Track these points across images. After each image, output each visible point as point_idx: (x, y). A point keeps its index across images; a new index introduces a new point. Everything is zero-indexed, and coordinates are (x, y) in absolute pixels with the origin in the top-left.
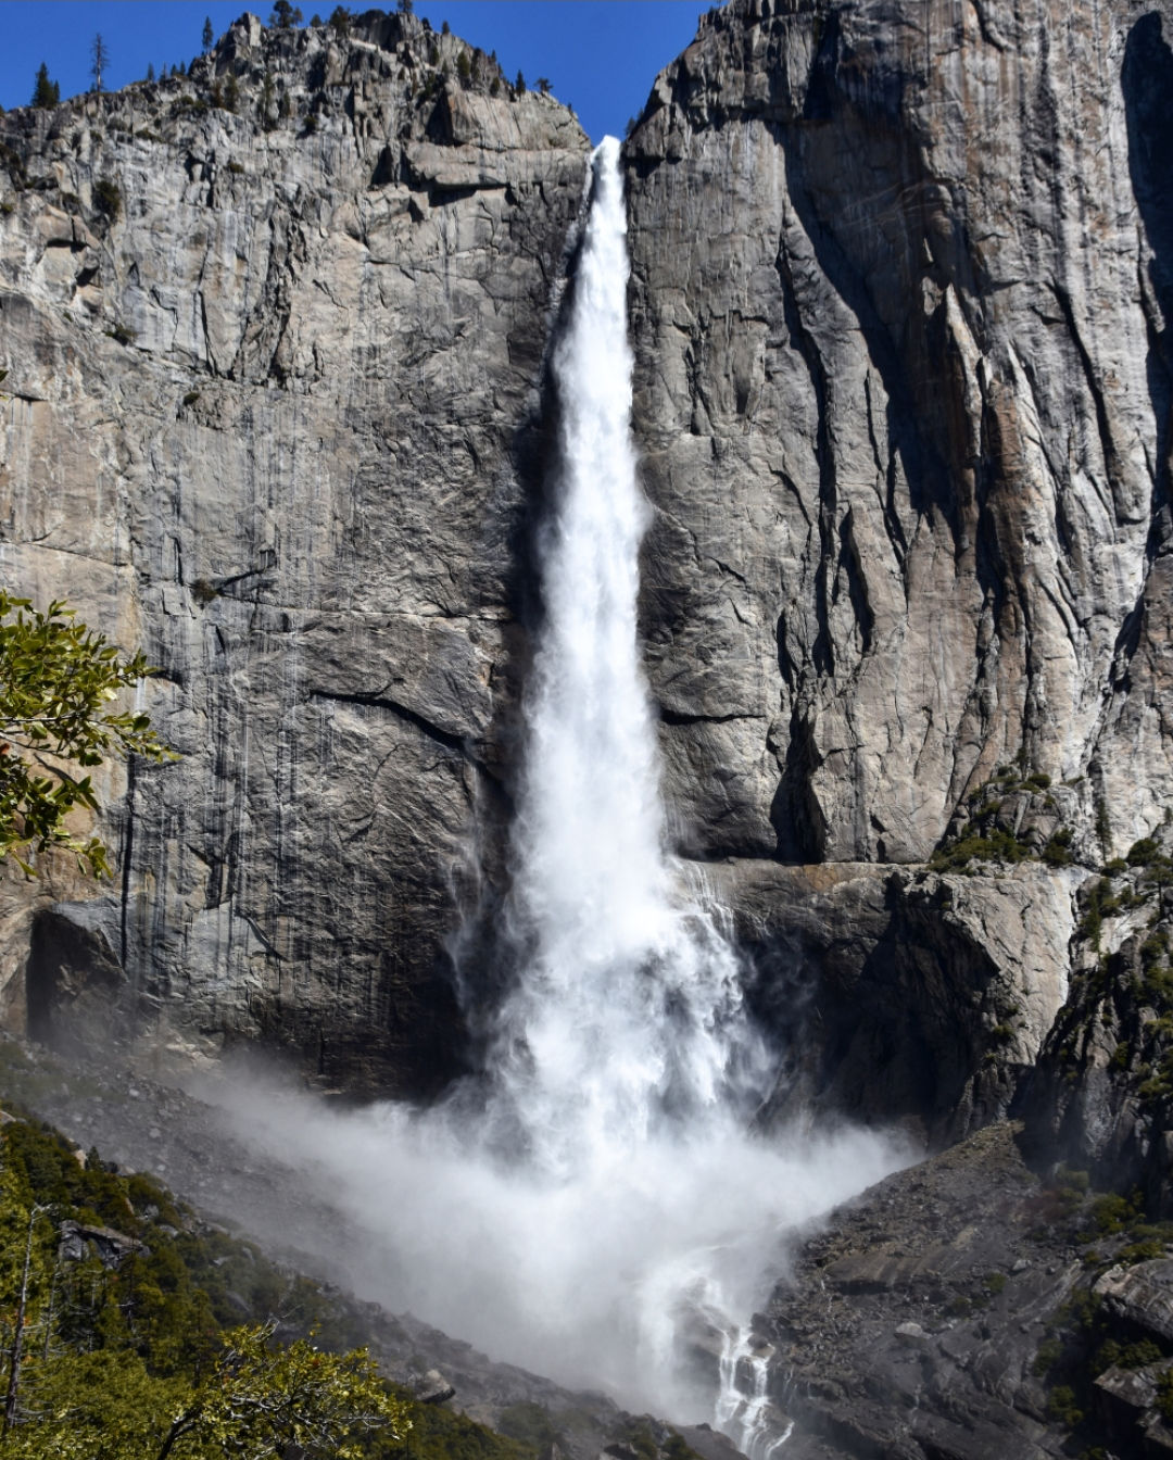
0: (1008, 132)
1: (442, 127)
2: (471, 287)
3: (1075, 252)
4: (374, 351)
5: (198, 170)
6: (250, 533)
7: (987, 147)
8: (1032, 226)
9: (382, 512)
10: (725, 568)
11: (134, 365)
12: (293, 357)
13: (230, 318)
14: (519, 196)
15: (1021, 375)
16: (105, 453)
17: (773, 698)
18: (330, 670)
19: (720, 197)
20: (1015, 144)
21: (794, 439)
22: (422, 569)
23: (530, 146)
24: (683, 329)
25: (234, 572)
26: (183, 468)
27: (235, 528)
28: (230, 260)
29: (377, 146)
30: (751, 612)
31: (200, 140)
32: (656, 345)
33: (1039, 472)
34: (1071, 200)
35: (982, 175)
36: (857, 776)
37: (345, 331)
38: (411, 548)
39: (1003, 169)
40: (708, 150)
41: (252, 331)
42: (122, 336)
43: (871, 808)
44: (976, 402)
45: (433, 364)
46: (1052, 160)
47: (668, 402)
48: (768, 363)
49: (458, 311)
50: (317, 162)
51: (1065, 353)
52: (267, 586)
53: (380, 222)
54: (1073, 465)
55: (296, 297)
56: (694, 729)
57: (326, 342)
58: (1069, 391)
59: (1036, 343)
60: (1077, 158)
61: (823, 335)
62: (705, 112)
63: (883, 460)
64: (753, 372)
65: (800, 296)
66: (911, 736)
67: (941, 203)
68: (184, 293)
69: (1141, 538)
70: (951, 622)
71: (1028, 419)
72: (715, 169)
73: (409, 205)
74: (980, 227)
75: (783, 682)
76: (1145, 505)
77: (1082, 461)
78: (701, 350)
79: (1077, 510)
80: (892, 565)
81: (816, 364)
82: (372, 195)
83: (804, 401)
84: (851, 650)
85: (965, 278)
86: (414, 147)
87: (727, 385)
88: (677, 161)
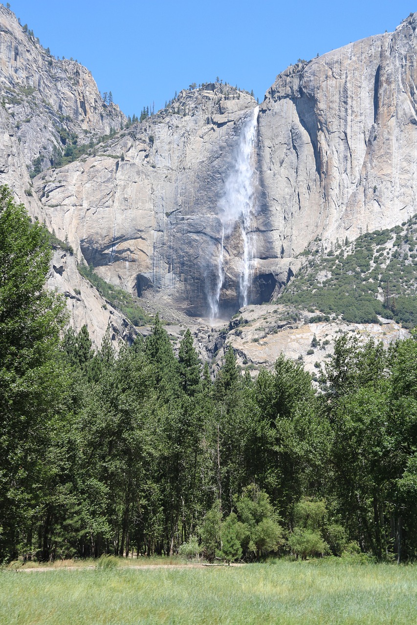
0: (336, 98)
1: (221, 111)
3: (349, 123)
4: (203, 162)
5: (170, 128)
6: (177, 202)
7: (331, 102)
8: (340, 118)
9: (204, 195)
10: (274, 199)
11: (156, 172)
13: (176, 158)
14: (236, 123)
15: (335, 152)
16: (149, 191)
17: (281, 225)
18: (191, 227)
19: (279, 117)
20: (338, 100)
21: (291, 170)
23: (240, 110)
24: (270, 148)
25: (174, 210)
27: (174, 201)
28: (175, 146)
29: (207, 116)
30: (279, 208)
31: (171, 122)
32: (263, 152)
33: (336, 174)
34: (349, 111)
35: (330, 108)
36: (291, 241)
37: (197, 158)
38: (209, 201)
39: (334, 106)
40: (276, 106)
41: (179, 160)
42: (154, 167)
43: (293, 247)
44: (325, 159)
45: (215, 163)
46: (346, 103)
47: (265, 164)
48: (286, 153)
49: (221, 150)
50: (195, 122)
51: (345, 147)
52: (180, 212)
53: (206, 133)
55: (188, 152)
56: (265, 233)
57: (193, 161)
58: (344, 155)
59: (339, 145)
60: (352, 101)
61: (298, 146)
62: (276, 98)
63: (308, 173)
64: (283, 155)
65: (294, 138)
66: (303, 232)
67: (321, 115)
68: (167, 155)
69: (354, 186)
70: (315, 207)
71: (335, 162)
72: (278, 111)
73: (213, 128)
74: (329, 120)
75: (284, 222)
76: (357, 179)
77: (345, 171)
78: (273, 152)
79: (342, 182)
80: (307, 196)
81: (297, 153)
82: (205, 127)
83: (293, 161)
84: (295, 215)
85: (326, 131)
86: (214, 115)
87: (277, 159)
88: (270, 110)
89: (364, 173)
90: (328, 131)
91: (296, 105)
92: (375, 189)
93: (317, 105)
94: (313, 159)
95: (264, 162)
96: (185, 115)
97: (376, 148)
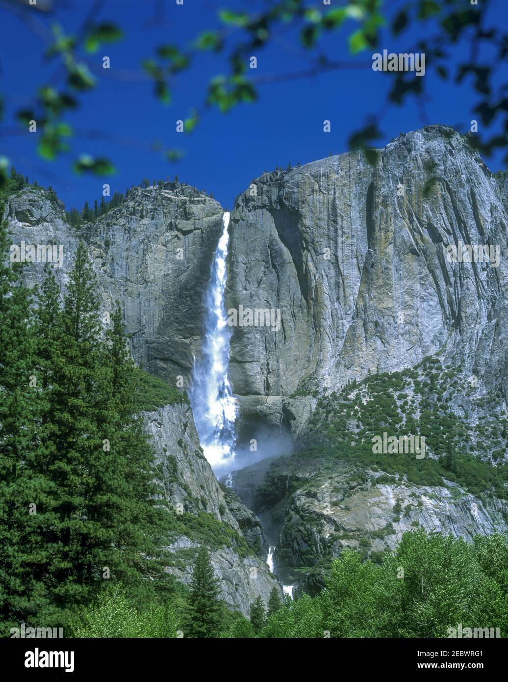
0: (324, 215)
1: (187, 216)
2: (191, 256)
3: (340, 245)
4: (168, 275)
5: (127, 232)
6: (140, 322)
7: (319, 219)
8: (329, 239)
9: (170, 314)
11: (114, 284)
12: (149, 278)
13: (134, 268)
14: (204, 231)
15: (325, 277)
16: (109, 306)
17: (262, 357)
18: (158, 353)
19: (254, 229)
20: (326, 218)
21: (270, 292)
22: (179, 327)
23: (207, 216)
24: (244, 264)
25: (136, 331)
26: (125, 307)
27: (136, 321)
28: (134, 254)
29: (169, 221)
30: (258, 336)
31: (127, 224)
32: (237, 268)
33: (327, 302)
34: (340, 232)
35: (317, 226)
36: (278, 376)
37: (161, 270)
38: (177, 323)
39: (323, 224)
40: (251, 217)
41: (139, 271)
42: (111, 277)
43: (281, 384)
44: (314, 284)
46: (335, 222)
47: (239, 283)
48: (265, 272)
49: (188, 263)
50: (155, 227)
51: (336, 271)
52: (143, 333)
53: (169, 241)
54: (335, 300)
55: (149, 262)
56: (243, 364)
57: (156, 273)
58: (336, 281)
59: (329, 269)
60: (342, 221)
61: (279, 265)
62: (251, 207)
63: (292, 297)
64: (261, 275)
65: (274, 255)
66: (292, 367)
67: (307, 233)
68: (124, 263)
69: (349, 318)
70: (304, 339)
71: (325, 288)
72: (253, 222)
73: (177, 236)
74: (317, 239)
75: (265, 353)
76: (352, 310)
77: (338, 299)
78: (248, 270)
79: (335, 312)
80: (291, 324)
81: (277, 272)
82: (168, 234)
83: (274, 282)
84: (280, 345)
85: (313, 252)
86: (178, 221)
87: (254, 278)
88: (243, 220)
89: (361, 304)
90: (316, 252)
91: (274, 218)
92: (376, 324)
93: (302, 220)
94: (296, 281)
95: (238, 280)
96: (142, 217)
97: (375, 277)
